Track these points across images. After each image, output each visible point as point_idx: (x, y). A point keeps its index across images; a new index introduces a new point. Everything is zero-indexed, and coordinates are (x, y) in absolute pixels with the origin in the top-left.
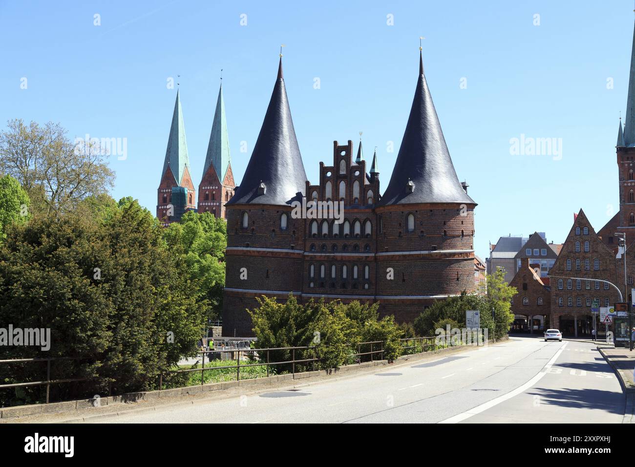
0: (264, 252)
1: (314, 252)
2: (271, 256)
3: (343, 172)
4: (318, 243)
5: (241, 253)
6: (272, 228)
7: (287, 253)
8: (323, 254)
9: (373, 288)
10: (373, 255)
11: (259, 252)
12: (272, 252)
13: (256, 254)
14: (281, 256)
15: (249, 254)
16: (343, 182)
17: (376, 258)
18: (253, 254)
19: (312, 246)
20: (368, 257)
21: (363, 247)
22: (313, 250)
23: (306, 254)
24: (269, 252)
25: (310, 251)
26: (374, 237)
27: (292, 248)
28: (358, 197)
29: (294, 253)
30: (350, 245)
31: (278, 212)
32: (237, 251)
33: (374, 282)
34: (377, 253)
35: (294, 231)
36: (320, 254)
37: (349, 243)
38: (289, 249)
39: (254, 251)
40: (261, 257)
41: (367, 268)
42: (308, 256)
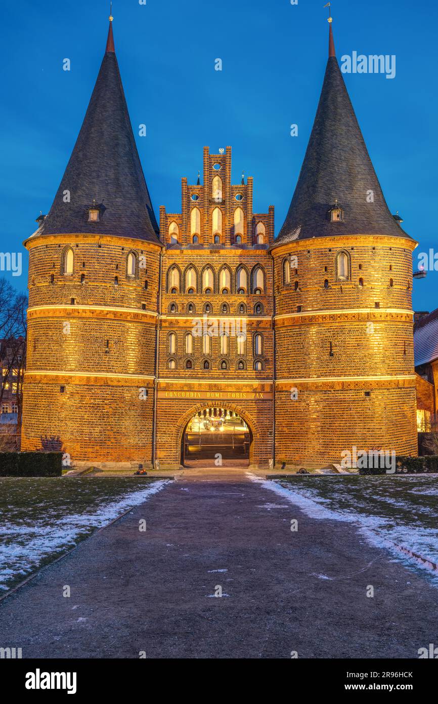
0: (103, 311)
1: (175, 315)
2: (113, 318)
3: (217, 194)
4: (181, 300)
5: (62, 314)
6: (115, 275)
7: (136, 315)
8: (188, 318)
9: (270, 369)
10: (269, 318)
11: (93, 312)
12: (115, 313)
13: (88, 315)
14: (129, 318)
15: (77, 314)
16: (217, 210)
17: (274, 324)
18: (84, 315)
19: (173, 306)
20: (261, 321)
21: (252, 306)
22: (173, 312)
23: (163, 317)
24: (110, 312)
25: (169, 314)
26: (270, 292)
27: (144, 307)
28: (242, 233)
29: (145, 316)
30: (232, 304)
31: (123, 249)
32: (54, 311)
33: (271, 358)
34: (274, 316)
35: (146, 282)
36: (185, 318)
37: (231, 301)
38: (139, 308)
39: (84, 311)
40: (98, 319)
41: (259, 338)
42: (165, 321)
